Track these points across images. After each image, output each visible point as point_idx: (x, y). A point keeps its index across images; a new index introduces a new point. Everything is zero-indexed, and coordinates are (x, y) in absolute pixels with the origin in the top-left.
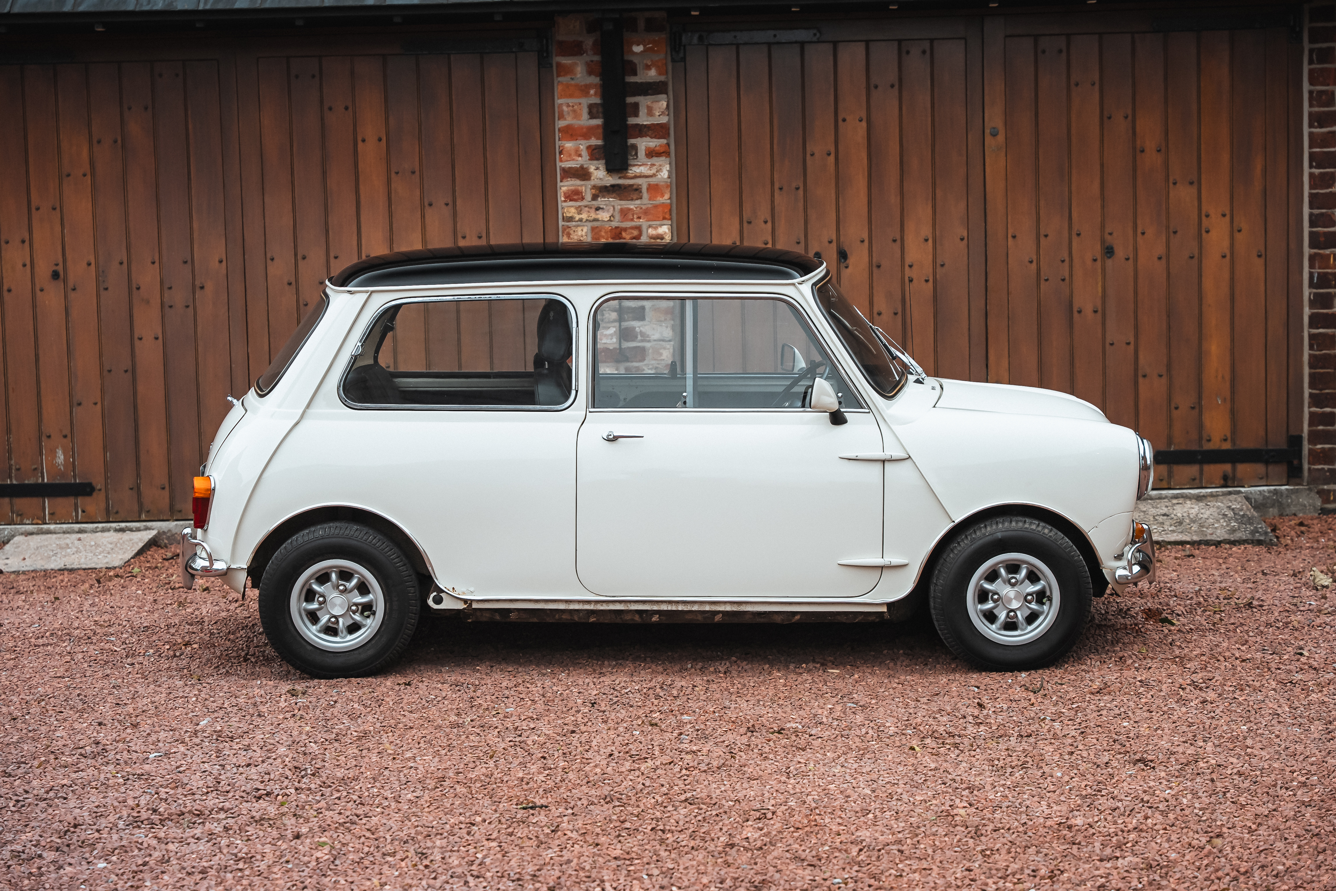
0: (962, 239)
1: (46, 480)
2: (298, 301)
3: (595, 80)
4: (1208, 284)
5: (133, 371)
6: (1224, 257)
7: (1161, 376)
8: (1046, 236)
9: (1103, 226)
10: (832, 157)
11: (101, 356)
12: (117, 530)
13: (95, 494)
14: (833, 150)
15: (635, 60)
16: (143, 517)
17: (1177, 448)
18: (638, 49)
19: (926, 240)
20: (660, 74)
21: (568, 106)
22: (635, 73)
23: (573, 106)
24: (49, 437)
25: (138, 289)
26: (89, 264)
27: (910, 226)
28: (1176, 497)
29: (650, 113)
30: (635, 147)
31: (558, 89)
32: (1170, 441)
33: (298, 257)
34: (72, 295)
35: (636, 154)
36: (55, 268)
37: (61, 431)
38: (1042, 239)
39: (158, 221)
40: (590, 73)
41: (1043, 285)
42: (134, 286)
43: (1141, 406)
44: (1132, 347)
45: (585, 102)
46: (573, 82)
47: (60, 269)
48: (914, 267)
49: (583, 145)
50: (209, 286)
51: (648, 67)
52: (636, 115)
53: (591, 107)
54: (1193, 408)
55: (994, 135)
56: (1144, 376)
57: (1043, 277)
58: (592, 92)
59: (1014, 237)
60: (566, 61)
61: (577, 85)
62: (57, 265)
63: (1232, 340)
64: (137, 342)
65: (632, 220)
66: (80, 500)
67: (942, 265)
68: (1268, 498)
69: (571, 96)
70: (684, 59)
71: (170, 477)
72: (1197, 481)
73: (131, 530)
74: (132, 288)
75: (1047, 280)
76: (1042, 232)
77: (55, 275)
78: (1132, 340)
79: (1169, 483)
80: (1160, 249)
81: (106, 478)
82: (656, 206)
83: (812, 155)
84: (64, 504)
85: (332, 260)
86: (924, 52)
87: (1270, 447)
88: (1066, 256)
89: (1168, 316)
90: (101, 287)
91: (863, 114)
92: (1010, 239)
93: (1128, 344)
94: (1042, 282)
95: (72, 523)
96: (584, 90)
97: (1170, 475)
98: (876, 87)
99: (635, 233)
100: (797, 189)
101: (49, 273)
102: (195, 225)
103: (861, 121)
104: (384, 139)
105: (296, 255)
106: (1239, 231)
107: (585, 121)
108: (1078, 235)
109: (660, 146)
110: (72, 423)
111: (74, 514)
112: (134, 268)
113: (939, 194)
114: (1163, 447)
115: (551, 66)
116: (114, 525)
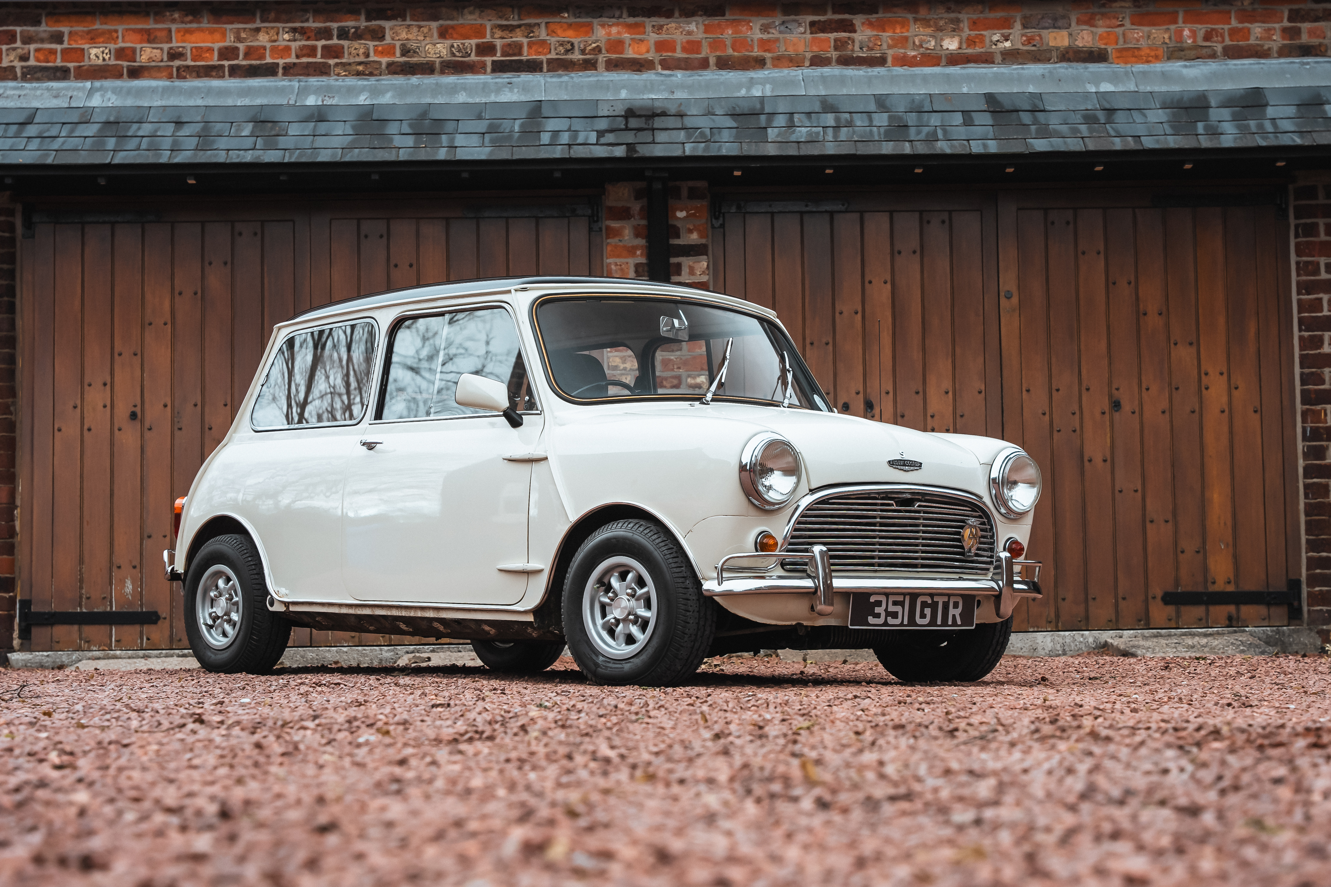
0: (980, 392)
1: (114, 609)
3: (641, 242)
4: (1209, 437)
6: (1223, 412)
7: (1167, 521)
8: (1058, 390)
9: (1110, 382)
10: (859, 315)
12: (179, 656)
13: (160, 622)
14: (860, 309)
15: (679, 224)
17: (1184, 590)
18: (681, 214)
19: (947, 393)
20: (701, 237)
21: (616, 265)
22: (678, 236)
23: (620, 265)
24: (119, 567)
25: (210, 429)
26: (165, 406)
27: (932, 380)
28: (1184, 634)
29: (692, 272)
31: (608, 250)
32: (1177, 582)
36: (134, 409)
37: (131, 561)
38: (1054, 393)
39: (232, 367)
40: (637, 235)
41: (1056, 435)
42: (207, 427)
43: (1150, 549)
44: (1139, 494)
45: (632, 261)
46: (621, 244)
47: (138, 410)
48: (935, 418)
51: (690, 231)
52: (679, 273)
53: (637, 266)
54: (1198, 552)
55: (1009, 297)
56: (1152, 522)
57: (1056, 428)
58: (638, 252)
59: (1028, 391)
60: (615, 224)
61: (624, 247)
62: (135, 406)
63: (1233, 490)
65: (673, 370)
66: (146, 628)
67: (962, 416)
68: (1271, 637)
69: (619, 256)
70: (723, 226)
72: (1204, 621)
74: (205, 428)
75: (1059, 431)
76: (1054, 387)
77: (133, 416)
78: (1139, 488)
79: (1177, 623)
80: (1165, 404)
81: (171, 607)
82: (694, 358)
83: (841, 313)
84: (131, 631)
86: (943, 222)
87: (1271, 590)
88: (1076, 408)
89: (1173, 466)
90: (176, 427)
91: (888, 278)
92: (1024, 393)
93: (1136, 491)
94: (1055, 433)
95: (137, 650)
96: (631, 251)
97: (1178, 616)
98: (899, 253)
100: (827, 344)
101: (128, 414)
103: (885, 282)
106: (1236, 388)
108: (1088, 389)
110: (141, 554)
111: (139, 641)
112: (207, 410)
113: (958, 350)
114: (1170, 589)
115: (601, 229)
116: (177, 651)
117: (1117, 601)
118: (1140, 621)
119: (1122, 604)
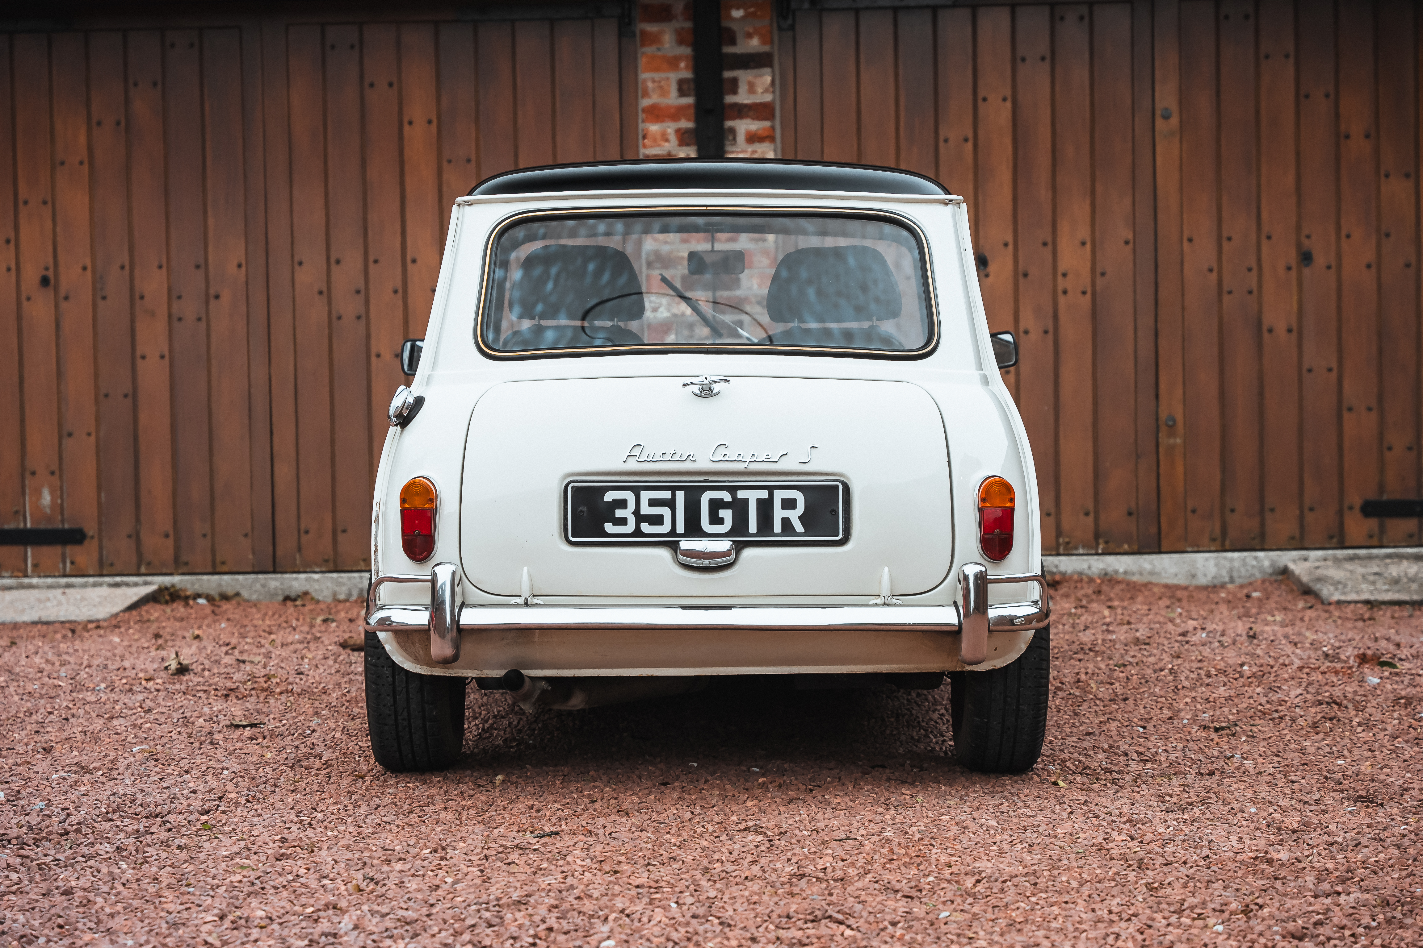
0: (1127, 243)
1: (29, 525)
2: (330, 313)
3: (686, 51)
5: (133, 396)
7: (1370, 409)
8: (1229, 239)
9: (1299, 228)
10: (970, 143)
11: (96, 377)
12: (110, 585)
13: (86, 543)
14: (970, 135)
15: (734, 26)
16: (143, 570)
17: (1390, 497)
18: (737, 14)
19: (1083, 244)
20: (763, 43)
21: (653, 81)
22: (733, 42)
23: (659, 82)
25: (142, 298)
26: (85, 268)
27: (1064, 227)
28: (1389, 556)
29: (752, 89)
30: (733, 131)
31: (642, 61)
32: (1381, 488)
33: (331, 261)
34: (64, 305)
35: (734, 139)
36: (45, 273)
37: (48, 466)
38: (1225, 244)
39: (167, 219)
40: (681, 42)
41: (1226, 298)
42: (137, 295)
43: (1346, 445)
44: (1334, 374)
45: (674, 77)
46: (659, 53)
47: (50, 273)
48: (1069, 277)
49: (670, 128)
50: (226, 295)
51: (749, 36)
52: (735, 91)
53: (681, 83)
54: (1410, 449)
55: (1166, 117)
56: (1350, 409)
57: (1226, 288)
58: (682, 65)
59: (1190, 240)
60: (651, 28)
61: (664, 57)
62: (47, 269)
64: (139, 362)
66: (69, 549)
67: (1103, 274)
69: (657, 70)
70: (792, 27)
71: (175, 522)
72: (1416, 538)
73: (127, 585)
74: (135, 297)
75: (1230, 292)
76: (1225, 235)
77: (45, 281)
78: (1334, 365)
79: (1381, 540)
80: (1369, 256)
81: (100, 523)
83: (946, 141)
84: (50, 553)
85: (371, 265)
86: (1082, 18)
88: (1253, 263)
89: (1380, 337)
90: (99, 295)
91: (1008, 92)
92: (1186, 244)
93: (1330, 370)
94: (1225, 295)
95: (59, 576)
96: (672, 63)
97: (1382, 530)
98: (1023, 60)
101: (38, 279)
102: (211, 222)
103: (1005, 99)
104: (435, 120)
105: (328, 258)
107: (673, 99)
108: (1269, 238)
109: (764, 129)
110: (61, 458)
111: (61, 566)
112: (137, 273)
113: (1099, 188)
114: (1372, 496)
115: (634, 35)
116: (108, 579)
117: (1302, 512)
118: (1331, 537)
119: (1309, 517)
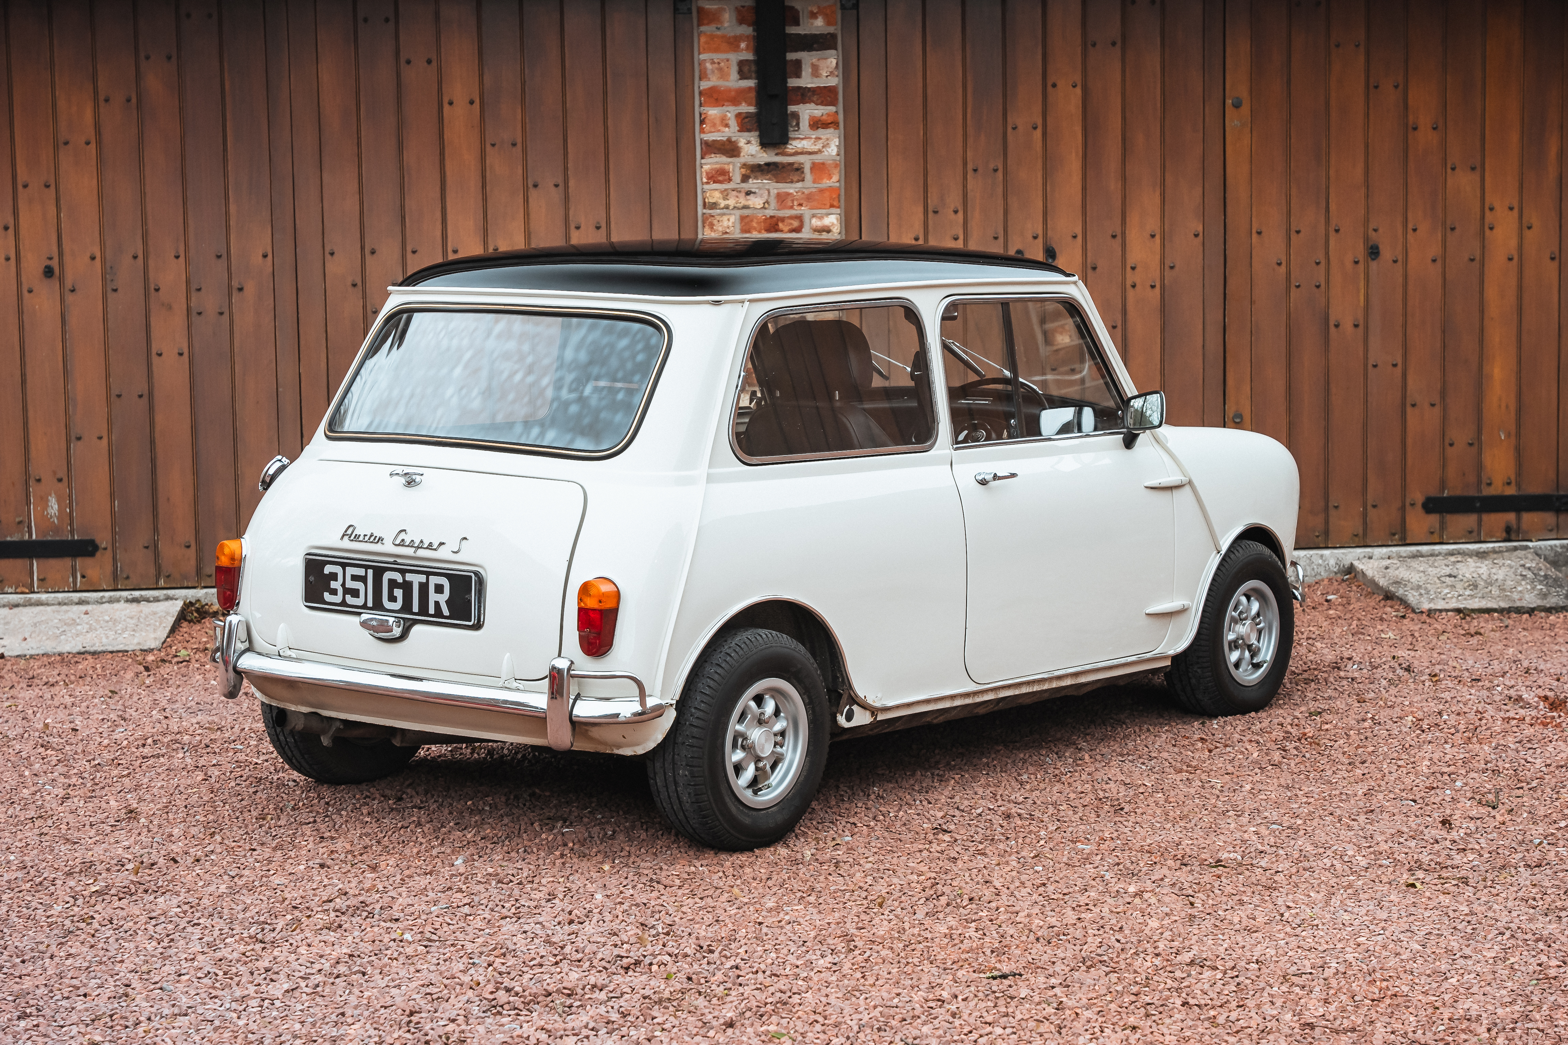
0: (1196, 236)
1: (34, 537)
2: (364, 307)
3: (747, 30)
4: (1491, 293)
5: (149, 396)
6: (1510, 259)
7: (1433, 405)
8: (1298, 232)
9: (1367, 221)
10: (1039, 132)
11: (108, 376)
12: (127, 601)
13: (98, 554)
14: (1040, 122)
15: (798, 6)
16: (162, 583)
17: (1452, 494)
19: (1153, 236)
20: (829, 23)
21: (713, 63)
22: (797, 23)
23: (719, 63)
24: (39, 480)
25: (157, 290)
26: (93, 258)
27: (1133, 219)
28: (1451, 554)
29: (816, 73)
30: (796, 116)
31: (700, 41)
32: (1443, 485)
33: (366, 251)
34: (70, 298)
35: (798, 125)
36: (49, 263)
37: (55, 473)
38: (1294, 236)
39: (184, 203)
40: (741, 21)
41: (1294, 292)
42: (152, 287)
43: (1410, 441)
44: (1399, 370)
45: (734, 58)
46: (718, 33)
47: (55, 263)
48: (1138, 270)
49: (730, 112)
50: (250, 288)
51: (814, 16)
52: (798, 75)
53: (741, 64)
54: (1471, 444)
55: (1237, 105)
56: (1413, 405)
57: (1294, 283)
58: (743, 45)
59: (1259, 233)
60: (710, 5)
61: (723, 37)
62: (50, 259)
63: (1519, 362)
64: (155, 360)
65: (792, 207)
66: (79, 562)
67: (1172, 268)
68: (1560, 554)
69: (717, 50)
70: (856, 6)
71: (197, 532)
72: (1475, 534)
73: (147, 600)
74: (149, 290)
75: (1298, 287)
76: (1294, 228)
77: (48, 272)
78: (1399, 361)
79: (1441, 536)
80: (1434, 250)
81: (114, 533)
82: (821, 191)
83: (1015, 128)
84: (59, 566)
85: (409, 255)
86: (1153, 2)
87: (1562, 493)
88: (1321, 257)
89: (1444, 332)
90: (109, 288)
91: (1078, 78)
92: (1254, 235)
93: (1395, 365)
94: (1293, 289)
95: (69, 592)
96: (733, 43)
97: (1443, 526)
98: (1094, 45)
99: (796, 224)
100: (996, 170)
101: (41, 269)
102: (233, 208)
103: (1075, 86)
104: (477, 101)
105: (362, 248)
106: (1529, 228)
107: (734, 82)
108: (1337, 231)
109: (828, 115)
110: (69, 462)
111: (71, 580)
112: (151, 263)
113: (1169, 179)
114: (1434, 492)
115: (690, 11)
116: (125, 594)
117: (1365, 508)
118: (1394, 534)
119: (1372, 513)
